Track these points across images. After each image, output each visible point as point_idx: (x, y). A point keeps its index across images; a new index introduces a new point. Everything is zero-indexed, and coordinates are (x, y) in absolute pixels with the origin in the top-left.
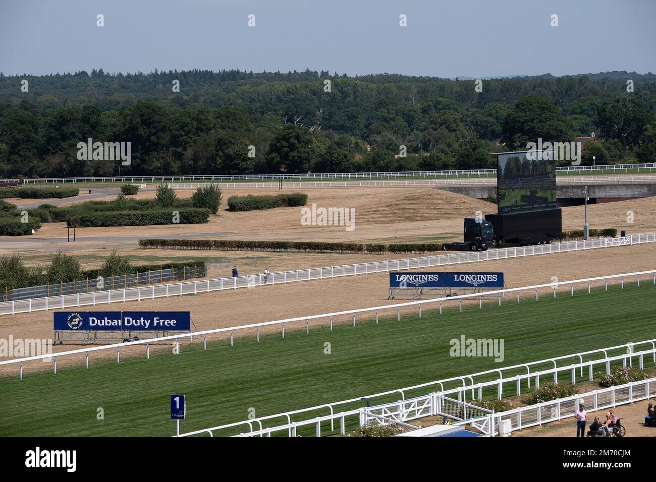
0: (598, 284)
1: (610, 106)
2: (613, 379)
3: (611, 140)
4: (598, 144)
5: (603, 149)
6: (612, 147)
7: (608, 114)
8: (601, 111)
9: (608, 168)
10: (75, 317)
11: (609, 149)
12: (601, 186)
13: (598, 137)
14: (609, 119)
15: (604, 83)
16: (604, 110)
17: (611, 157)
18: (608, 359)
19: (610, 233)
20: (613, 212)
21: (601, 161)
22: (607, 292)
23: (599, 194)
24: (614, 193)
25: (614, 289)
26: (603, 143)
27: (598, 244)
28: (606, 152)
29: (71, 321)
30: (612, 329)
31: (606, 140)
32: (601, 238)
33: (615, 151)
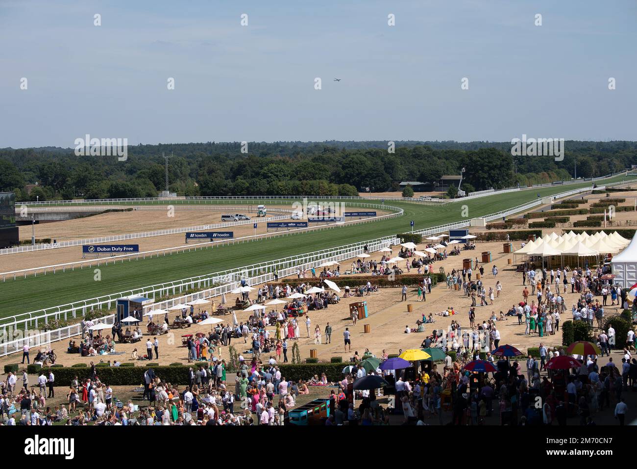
0: (41, 271)
1: (46, 167)
2: (49, 327)
3: (47, 187)
4: (40, 189)
5: (43, 192)
6: (48, 191)
7: (45, 172)
8: (41, 170)
9: (45, 203)
10: (92, 247)
11: (46, 192)
12: (42, 214)
13: (40, 185)
14: (46, 174)
15: (42, 153)
16: (43, 169)
17: (48, 196)
18: (46, 315)
19: (47, 241)
20: (49, 229)
21: (42, 199)
22: (46, 275)
23: (41, 218)
24: (49, 218)
25: (50, 274)
26: (42, 188)
27: (41, 248)
28: (44, 194)
29: (90, 249)
30: (48, 297)
31: (45, 187)
32: (42, 244)
33: (49, 193)
